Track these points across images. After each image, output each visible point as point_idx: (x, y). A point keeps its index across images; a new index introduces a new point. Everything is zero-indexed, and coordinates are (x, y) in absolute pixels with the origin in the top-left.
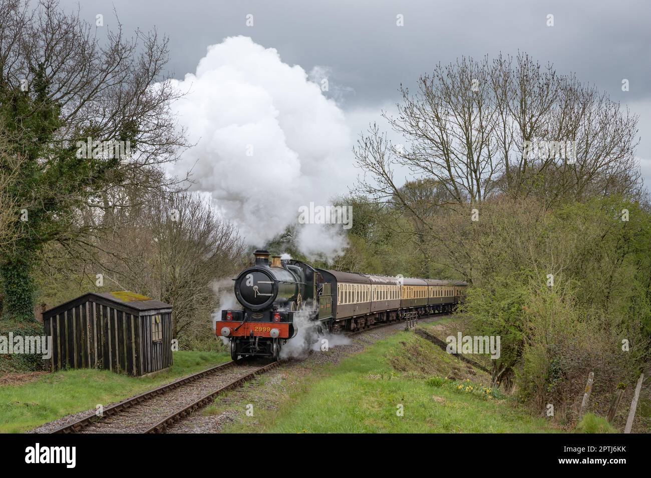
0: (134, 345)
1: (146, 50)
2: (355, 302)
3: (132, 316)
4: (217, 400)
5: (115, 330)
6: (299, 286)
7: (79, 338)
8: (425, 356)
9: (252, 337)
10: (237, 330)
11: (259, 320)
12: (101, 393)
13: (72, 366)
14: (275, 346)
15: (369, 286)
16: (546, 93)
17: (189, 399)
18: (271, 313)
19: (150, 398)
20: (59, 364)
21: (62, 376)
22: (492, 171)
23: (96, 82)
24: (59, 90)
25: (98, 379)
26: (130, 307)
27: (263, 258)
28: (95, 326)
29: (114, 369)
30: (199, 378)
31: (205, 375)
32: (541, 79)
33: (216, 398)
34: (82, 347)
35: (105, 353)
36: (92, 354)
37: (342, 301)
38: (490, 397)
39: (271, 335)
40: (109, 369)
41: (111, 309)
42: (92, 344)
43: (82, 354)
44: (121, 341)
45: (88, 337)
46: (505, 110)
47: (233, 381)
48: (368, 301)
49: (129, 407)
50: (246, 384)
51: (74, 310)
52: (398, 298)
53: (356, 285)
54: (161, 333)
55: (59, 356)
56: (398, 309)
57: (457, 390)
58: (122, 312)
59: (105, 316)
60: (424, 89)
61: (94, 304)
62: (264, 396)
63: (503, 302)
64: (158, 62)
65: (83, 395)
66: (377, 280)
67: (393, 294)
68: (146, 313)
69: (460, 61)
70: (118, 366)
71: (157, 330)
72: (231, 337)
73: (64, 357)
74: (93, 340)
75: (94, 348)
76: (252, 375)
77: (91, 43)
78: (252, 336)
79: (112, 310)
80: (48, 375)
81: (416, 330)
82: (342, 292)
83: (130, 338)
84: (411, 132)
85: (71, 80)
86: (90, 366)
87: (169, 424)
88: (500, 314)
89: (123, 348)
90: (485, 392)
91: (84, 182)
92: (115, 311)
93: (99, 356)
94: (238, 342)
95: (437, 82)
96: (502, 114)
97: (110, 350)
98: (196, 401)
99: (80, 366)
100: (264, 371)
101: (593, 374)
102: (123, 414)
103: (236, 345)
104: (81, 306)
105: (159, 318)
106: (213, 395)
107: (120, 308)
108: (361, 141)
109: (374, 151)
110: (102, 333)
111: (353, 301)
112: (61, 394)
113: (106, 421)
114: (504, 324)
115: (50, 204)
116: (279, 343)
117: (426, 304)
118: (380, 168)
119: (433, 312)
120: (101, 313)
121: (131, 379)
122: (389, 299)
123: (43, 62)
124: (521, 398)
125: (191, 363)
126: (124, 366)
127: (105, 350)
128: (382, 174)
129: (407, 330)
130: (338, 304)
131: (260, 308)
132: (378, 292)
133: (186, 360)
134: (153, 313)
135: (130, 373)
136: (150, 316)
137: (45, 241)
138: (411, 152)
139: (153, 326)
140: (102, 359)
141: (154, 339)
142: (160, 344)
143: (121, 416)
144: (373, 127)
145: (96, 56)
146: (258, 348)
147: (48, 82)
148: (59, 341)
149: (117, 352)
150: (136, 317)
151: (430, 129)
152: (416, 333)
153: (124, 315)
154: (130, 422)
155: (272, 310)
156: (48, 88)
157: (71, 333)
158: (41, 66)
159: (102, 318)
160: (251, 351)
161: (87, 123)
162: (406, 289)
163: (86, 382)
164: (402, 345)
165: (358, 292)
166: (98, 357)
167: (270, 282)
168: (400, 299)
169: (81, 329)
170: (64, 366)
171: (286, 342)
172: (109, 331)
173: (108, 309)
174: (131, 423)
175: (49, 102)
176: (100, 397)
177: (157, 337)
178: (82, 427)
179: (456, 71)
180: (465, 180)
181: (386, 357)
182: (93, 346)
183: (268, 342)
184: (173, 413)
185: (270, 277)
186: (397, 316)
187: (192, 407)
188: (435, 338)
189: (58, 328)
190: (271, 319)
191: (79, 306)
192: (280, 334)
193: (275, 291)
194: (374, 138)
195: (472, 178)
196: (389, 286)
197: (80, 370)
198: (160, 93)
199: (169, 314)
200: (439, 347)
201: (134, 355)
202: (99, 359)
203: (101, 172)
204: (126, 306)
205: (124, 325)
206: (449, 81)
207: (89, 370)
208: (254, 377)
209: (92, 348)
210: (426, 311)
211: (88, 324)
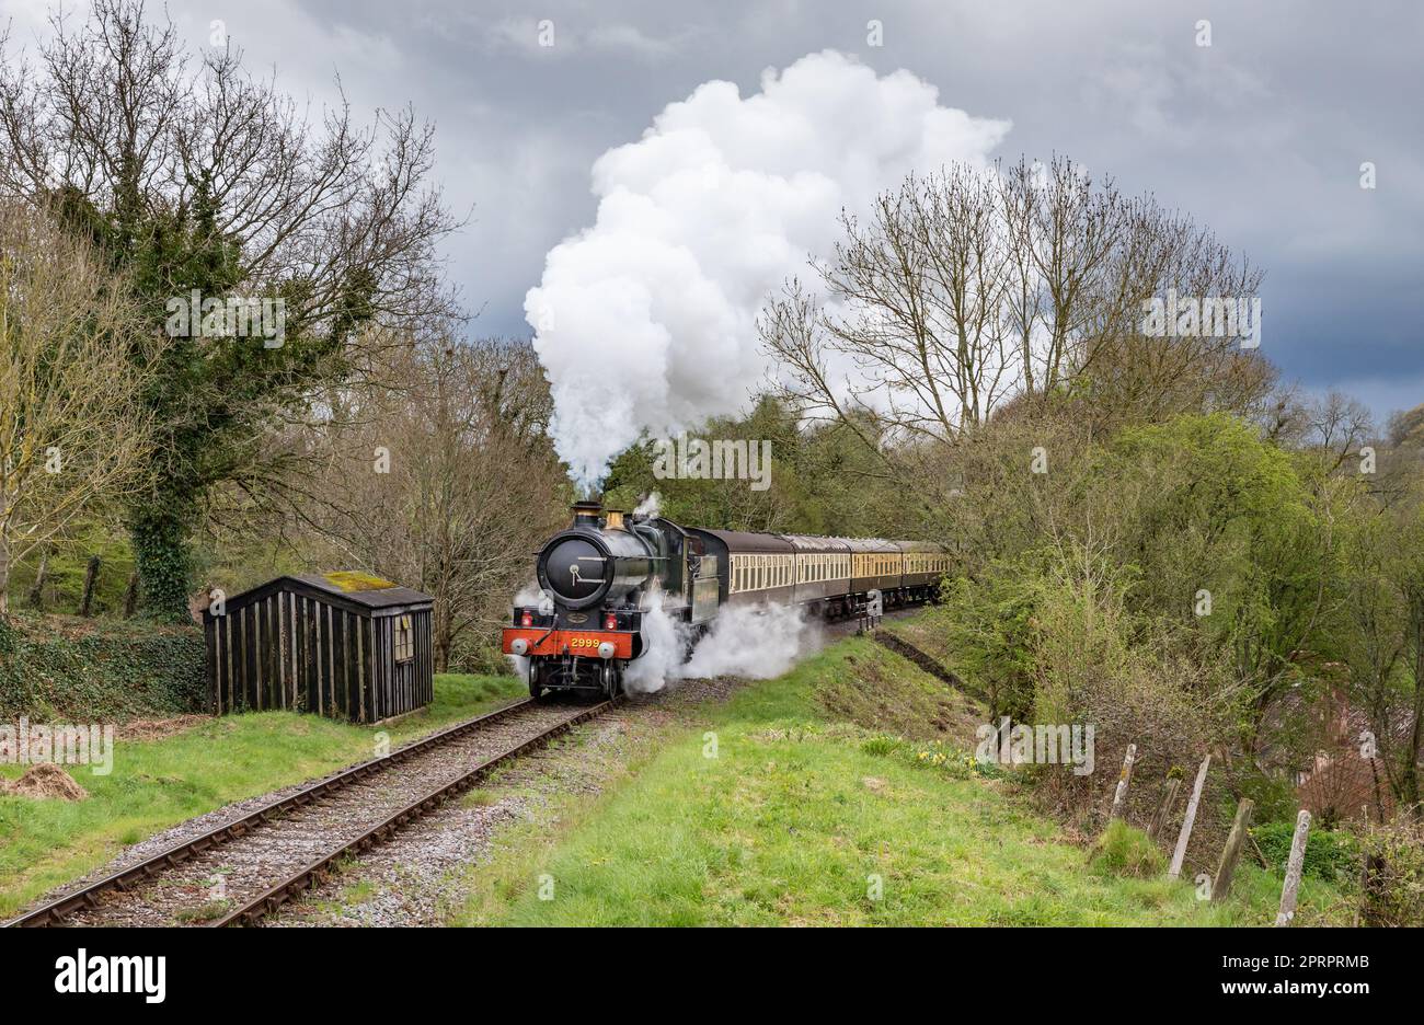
0: (361, 668)
1: (395, 145)
2: (763, 587)
3: (359, 618)
4: (494, 775)
5: (328, 643)
6: (655, 563)
7: (265, 654)
8: (890, 683)
9: (566, 657)
10: (539, 643)
11: (581, 626)
12: (297, 757)
13: (254, 707)
14: (607, 673)
15: (791, 556)
16: (1098, 230)
17: (445, 773)
18: (603, 612)
19: (377, 771)
20: (231, 700)
21: (232, 724)
22: (1003, 364)
23: (304, 201)
24: (237, 216)
25: (295, 730)
26: (354, 602)
27: (589, 514)
28: (294, 635)
29: (327, 710)
30: (473, 731)
31: (482, 724)
32: (1090, 204)
33: (493, 771)
34: (270, 671)
35: (310, 682)
36: (289, 684)
37: (737, 587)
38: (975, 773)
39: (600, 653)
40: (317, 711)
41: (321, 604)
42: (289, 666)
43: (271, 683)
44: (339, 662)
45: (282, 654)
46: (1026, 258)
47: (532, 736)
48: (789, 584)
49: (338, 789)
50: (554, 744)
51: (257, 605)
52: (846, 575)
53: (765, 556)
54: (411, 647)
55: (231, 686)
56: (845, 595)
57: (918, 760)
58: (341, 611)
59: (311, 617)
60: (884, 218)
61: (293, 596)
62: (580, 767)
63: (1003, 604)
64: (414, 168)
65: (266, 761)
66: (806, 546)
67: (836, 569)
68: (384, 613)
69: (948, 170)
70: (334, 705)
71: (403, 642)
72: (531, 655)
73: (238, 689)
74: (291, 659)
75: (292, 674)
76: (566, 725)
77: (295, 133)
78: (566, 655)
79: (323, 606)
80: (209, 720)
81: (877, 634)
82: (738, 571)
83: (354, 657)
84: (859, 294)
85: (258, 200)
86: (284, 705)
87: (399, 825)
88: (996, 625)
89: (343, 677)
90: (967, 764)
91: (279, 379)
92: (330, 608)
93: (301, 688)
94: (542, 664)
95: (906, 206)
96: (1020, 264)
97: (320, 677)
98: (459, 776)
99: (266, 706)
100: (588, 718)
101: (1134, 747)
102: (325, 801)
103: (539, 670)
104: (269, 600)
105: (408, 621)
106: (487, 767)
107: (339, 604)
108: (770, 310)
109: (793, 326)
110: (306, 647)
111: (759, 586)
112: (226, 760)
113: (293, 816)
114: (1003, 643)
115: (220, 417)
116: (616, 667)
117: (898, 585)
118: (803, 358)
119: (911, 599)
120: (305, 612)
121: (355, 729)
122: (828, 578)
123: (210, 168)
124: (1030, 775)
125: (466, 698)
126: (345, 707)
127: (310, 677)
128: (807, 369)
129: (860, 634)
130: (731, 592)
131: (581, 605)
132: (807, 566)
133: (458, 693)
134: (396, 611)
135: (354, 718)
136: (391, 617)
137: (210, 481)
138: (858, 329)
139: (398, 634)
140: (306, 693)
141: (398, 658)
142: (410, 665)
143: (322, 806)
144: (792, 284)
145: (304, 157)
146: (576, 676)
147: (217, 202)
148: (230, 661)
149: (332, 681)
150: (365, 621)
151: (893, 289)
152: (877, 640)
153: (345, 615)
154: (333, 818)
155: (604, 609)
156: (218, 213)
157: (251, 647)
158: (206, 173)
159: (305, 620)
160: (564, 682)
161: (288, 274)
162: (861, 560)
163: (273, 735)
164: (848, 662)
165: (769, 569)
166: (299, 689)
167: (600, 559)
168: (849, 577)
169: (271, 639)
170: (240, 705)
171: (627, 665)
172: (319, 644)
173: (318, 605)
174: (336, 820)
175: (217, 237)
176: (295, 765)
177: (404, 653)
178: (247, 830)
179: (940, 187)
180: (955, 379)
181: (815, 687)
182: (289, 670)
183: (596, 667)
184: (413, 801)
185: (601, 548)
186: (845, 608)
187: (446, 791)
188: (911, 648)
189: (229, 637)
190: (602, 625)
191: (266, 599)
192: (616, 652)
193: (609, 574)
194: (792, 304)
195: (964, 379)
196: (828, 555)
197: (264, 714)
198: (417, 220)
199: (427, 612)
200: (916, 665)
201: (362, 687)
202: (299, 693)
203: (309, 360)
204: (349, 600)
205: (345, 634)
206: (927, 205)
207: (282, 714)
208: (568, 729)
209: (288, 673)
210: (896, 597)
211: (281, 630)
